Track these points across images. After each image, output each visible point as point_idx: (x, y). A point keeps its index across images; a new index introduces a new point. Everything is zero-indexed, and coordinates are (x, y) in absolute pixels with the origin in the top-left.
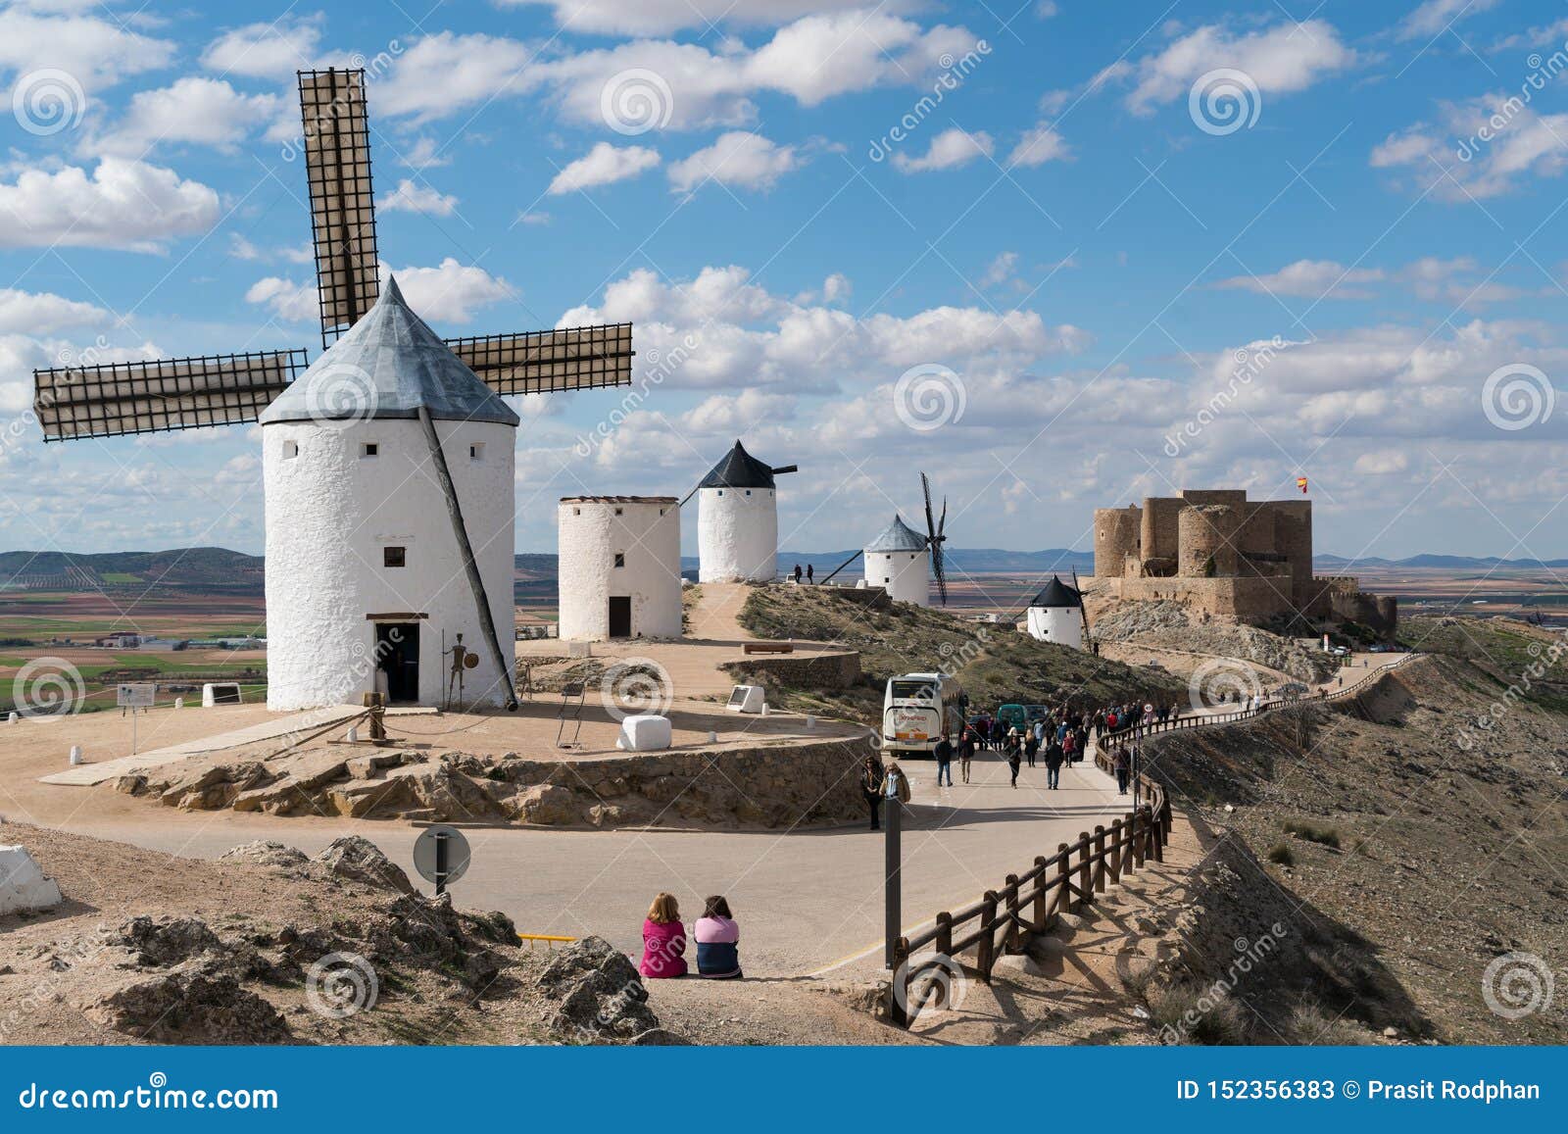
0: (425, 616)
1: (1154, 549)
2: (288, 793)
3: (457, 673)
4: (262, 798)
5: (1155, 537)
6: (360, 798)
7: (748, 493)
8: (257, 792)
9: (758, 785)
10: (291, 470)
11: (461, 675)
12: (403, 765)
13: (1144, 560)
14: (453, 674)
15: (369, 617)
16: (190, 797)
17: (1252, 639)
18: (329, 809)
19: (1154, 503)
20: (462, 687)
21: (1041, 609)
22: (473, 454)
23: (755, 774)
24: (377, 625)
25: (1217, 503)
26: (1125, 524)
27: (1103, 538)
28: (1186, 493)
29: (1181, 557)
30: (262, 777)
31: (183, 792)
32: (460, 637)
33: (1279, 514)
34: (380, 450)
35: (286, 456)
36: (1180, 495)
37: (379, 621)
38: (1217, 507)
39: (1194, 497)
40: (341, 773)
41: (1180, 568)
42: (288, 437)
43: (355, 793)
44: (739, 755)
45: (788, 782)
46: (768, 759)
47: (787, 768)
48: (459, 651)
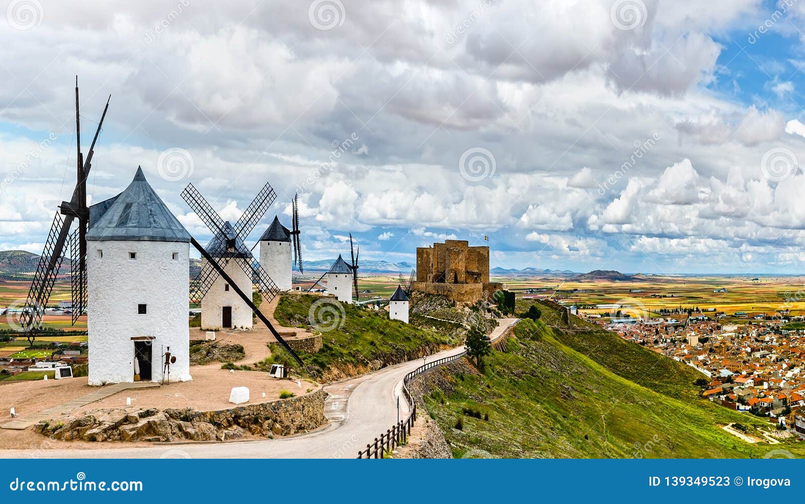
0: (155, 338)
1: (437, 268)
2: (105, 431)
3: (167, 365)
4: (95, 433)
5: (437, 263)
6: (133, 432)
7: (280, 244)
8: (92, 431)
9: (280, 417)
10: (100, 265)
11: (169, 366)
12: (151, 415)
13: (434, 274)
14: (165, 366)
15: (132, 339)
16: (68, 434)
18: (121, 437)
19: (437, 245)
20: (169, 373)
21: (394, 302)
22: (173, 257)
23: (279, 412)
24: (135, 343)
27: (419, 262)
29: (446, 273)
30: (95, 423)
31: (64, 431)
32: (168, 348)
33: (479, 252)
34: (136, 256)
35: (97, 258)
37: (136, 341)
40: (126, 420)
41: (446, 278)
42: (99, 248)
43: (131, 430)
44: (273, 404)
45: (290, 414)
46: (283, 405)
47: (290, 409)
48: (168, 355)
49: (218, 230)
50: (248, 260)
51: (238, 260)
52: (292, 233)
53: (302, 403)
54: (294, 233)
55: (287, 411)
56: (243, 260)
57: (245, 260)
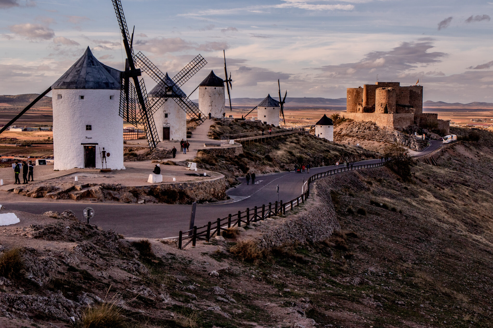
0: (97, 144)
1: (367, 103)
2: (59, 194)
4: (53, 195)
5: (367, 99)
6: (78, 195)
7: (215, 88)
8: (51, 194)
10: (60, 103)
12: (90, 187)
13: (364, 106)
15: (82, 144)
16: (34, 195)
17: (398, 136)
18: (70, 197)
19: (367, 86)
21: (320, 126)
22: (111, 98)
23: (185, 189)
25: (389, 87)
26: (357, 92)
27: (350, 99)
28: (378, 83)
29: (376, 105)
30: (53, 189)
31: (32, 193)
33: (411, 91)
34: (84, 97)
35: (58, 98)
36: (377, 84)
37: (84, 145)
38: (389, 88)
39: (382, 85)
40: (73, 189)
41: (376, 110)
42: (59, 93)
43: (76, 194)
44: (181, 185)
45: (195, 192)
46: (189, 186)
47: (194, 188)
48: (104, 152)
49: (160, 80)
50: (183, 99)
51: (175, 99)
52: (225, 81)
53: (205, 185)
54: (227, 81)
55: (192, 189)
56: (178, 99)
57: (181, 99)
